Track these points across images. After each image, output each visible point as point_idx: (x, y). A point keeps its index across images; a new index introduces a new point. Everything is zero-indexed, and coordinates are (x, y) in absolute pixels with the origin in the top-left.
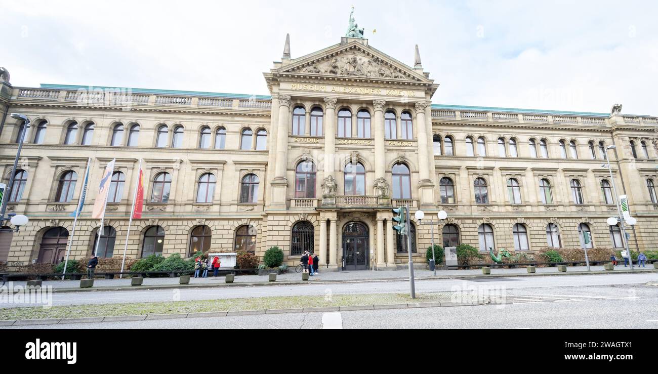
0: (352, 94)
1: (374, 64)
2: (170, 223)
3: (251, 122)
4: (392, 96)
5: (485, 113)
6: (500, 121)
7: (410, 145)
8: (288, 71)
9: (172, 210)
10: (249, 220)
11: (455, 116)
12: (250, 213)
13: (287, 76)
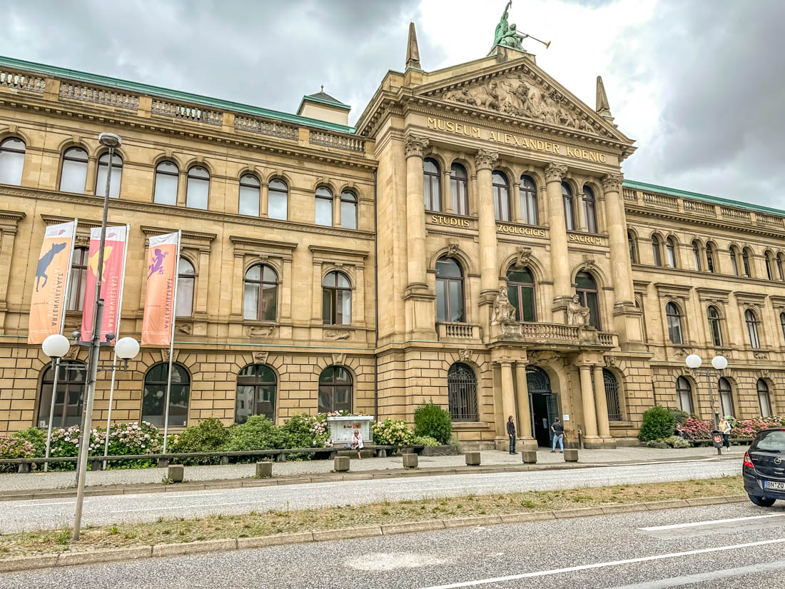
0: (518, 148)
1: (549, 101)
2: (202, 358)
3: (334, 174)
4: (575, 159)
5: (675, 198)
6: (694, 213)
7: (598, 243)
8: (426, 94)
9: (204, 333)
10: (345, 356)
11: (636, 198)
12: (345, 344)
13: (426, 103)
